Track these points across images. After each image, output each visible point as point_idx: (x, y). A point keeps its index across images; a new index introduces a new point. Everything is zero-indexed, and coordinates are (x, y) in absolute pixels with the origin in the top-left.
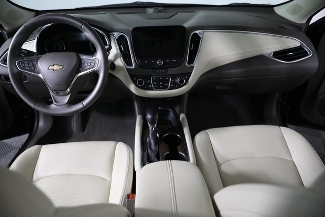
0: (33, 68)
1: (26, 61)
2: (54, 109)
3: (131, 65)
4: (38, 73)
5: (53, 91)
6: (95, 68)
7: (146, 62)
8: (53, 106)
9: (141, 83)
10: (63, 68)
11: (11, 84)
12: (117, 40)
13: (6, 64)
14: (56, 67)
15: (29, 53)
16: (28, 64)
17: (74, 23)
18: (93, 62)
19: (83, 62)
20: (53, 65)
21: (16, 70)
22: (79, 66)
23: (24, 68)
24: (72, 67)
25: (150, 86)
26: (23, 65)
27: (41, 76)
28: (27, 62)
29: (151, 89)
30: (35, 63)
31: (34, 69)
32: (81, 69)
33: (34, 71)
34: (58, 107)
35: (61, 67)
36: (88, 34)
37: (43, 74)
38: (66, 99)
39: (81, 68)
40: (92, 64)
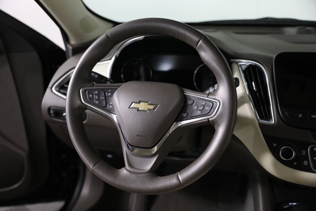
0: (104, 102)
1: (95, 90)
2: (125, 179)
3: (269, 117)
4: (111, 111)
5: (128, 145)
6: (212, 117)
7: (300, 116)
8: (124, 172)
9: (287, 154)
10: (154, 109)
11: (66, 124)
12: (244, 72)
13: (65, 94)
14: (143, 106)
15: (101, 78)
16: (98, 95)
17: (185, 36)
18: (208, 106)
19: (190, 102)
20: (139, 102)
21: (78, 102)
22: (183, 109)
23: (91, 101)
24: (170, 110)
25: (306, 163)
26: (91, 96)
27: (114, 117)
28: (96, 92)
29: (308, 169)
30: (109, 94)
31: (106, 104)
32: (185, 115)
33: (104, 108)
34: (134, 175)
35: (152, 107)
36: (206, 55)
37: (119, 115)
38: (150, 164)
39: (184, 113)
40: (207, 108)
